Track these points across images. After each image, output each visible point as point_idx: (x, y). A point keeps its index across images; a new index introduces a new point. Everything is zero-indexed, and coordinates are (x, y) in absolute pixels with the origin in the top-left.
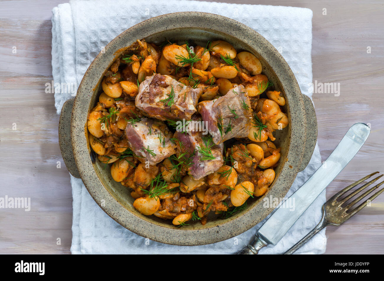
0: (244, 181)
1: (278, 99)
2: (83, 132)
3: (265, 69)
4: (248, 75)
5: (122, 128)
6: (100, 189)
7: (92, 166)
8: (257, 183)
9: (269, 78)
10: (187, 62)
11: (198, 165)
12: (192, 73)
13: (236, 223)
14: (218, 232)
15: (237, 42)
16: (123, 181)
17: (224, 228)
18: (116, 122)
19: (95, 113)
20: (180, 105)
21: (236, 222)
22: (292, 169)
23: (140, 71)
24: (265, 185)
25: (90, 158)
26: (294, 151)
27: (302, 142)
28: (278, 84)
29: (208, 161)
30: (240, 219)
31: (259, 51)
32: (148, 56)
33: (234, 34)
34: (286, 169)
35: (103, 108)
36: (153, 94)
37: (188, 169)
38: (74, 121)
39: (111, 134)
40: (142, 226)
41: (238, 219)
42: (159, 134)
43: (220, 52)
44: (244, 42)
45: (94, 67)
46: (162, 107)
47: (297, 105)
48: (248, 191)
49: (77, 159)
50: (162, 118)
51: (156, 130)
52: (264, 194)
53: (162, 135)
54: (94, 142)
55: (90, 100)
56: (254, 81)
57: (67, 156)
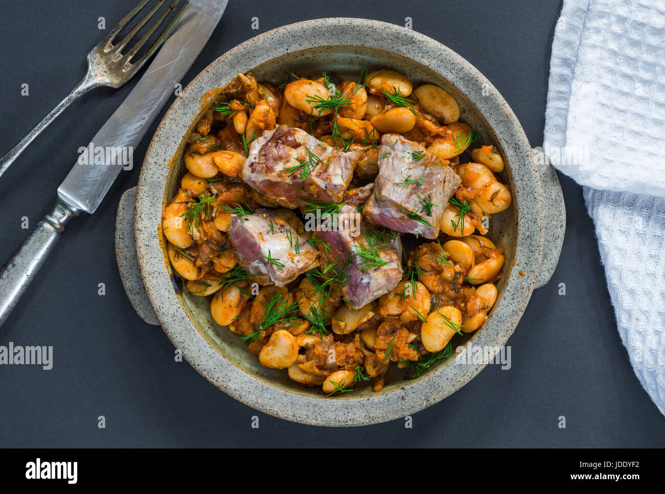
0: (443, 306)
1: (490, 159)
2: (156, 239)
3: (464, 112)
4: (435, 123)
5: (223, 229)
6: (192, 336)
7: (175, 297)
8: (467, 309)
9: (474, 127)
10: (327, 107)
11: (359, 280)
12: (337, 125)
13: (435, 380)
14: (403, 398)
15: (412, 69)
16: (233, 324)
17: (415, 391)
18: (212, 219)
19: (175, 206)
20: (318, 176)
21: (434, 378)
22: (525, 277)
23: (248, 128)
24: (480, 310)
25: (171, 283)
26: (525, 245)
27: (538, 229)
28: (489, 136)
29: (375, 270)
30: (441, 373)
31: (450, 77)
32: (259, 101)
33: (405, 50)
34: (514, 278)
35: (188, 196)
36: (272, 157)
37: (342, 291)
38: (139, 219)
39: (205, 239)
40: (269, 396)
41: (437, 373)
42: (288, 231)
43: (384, 86)
44: (423, 64)
45: (167, 124)
46: (288, 180)
47: (524, 166)
48: (451, 324)
49: (148, 286)
50: (289, 204)
51: (282, 226)
52: (480, 328)
53: (293, 233)
54: (177, 255)
55: (165, 182)
56: (447, 132)
57: (132, 286)
